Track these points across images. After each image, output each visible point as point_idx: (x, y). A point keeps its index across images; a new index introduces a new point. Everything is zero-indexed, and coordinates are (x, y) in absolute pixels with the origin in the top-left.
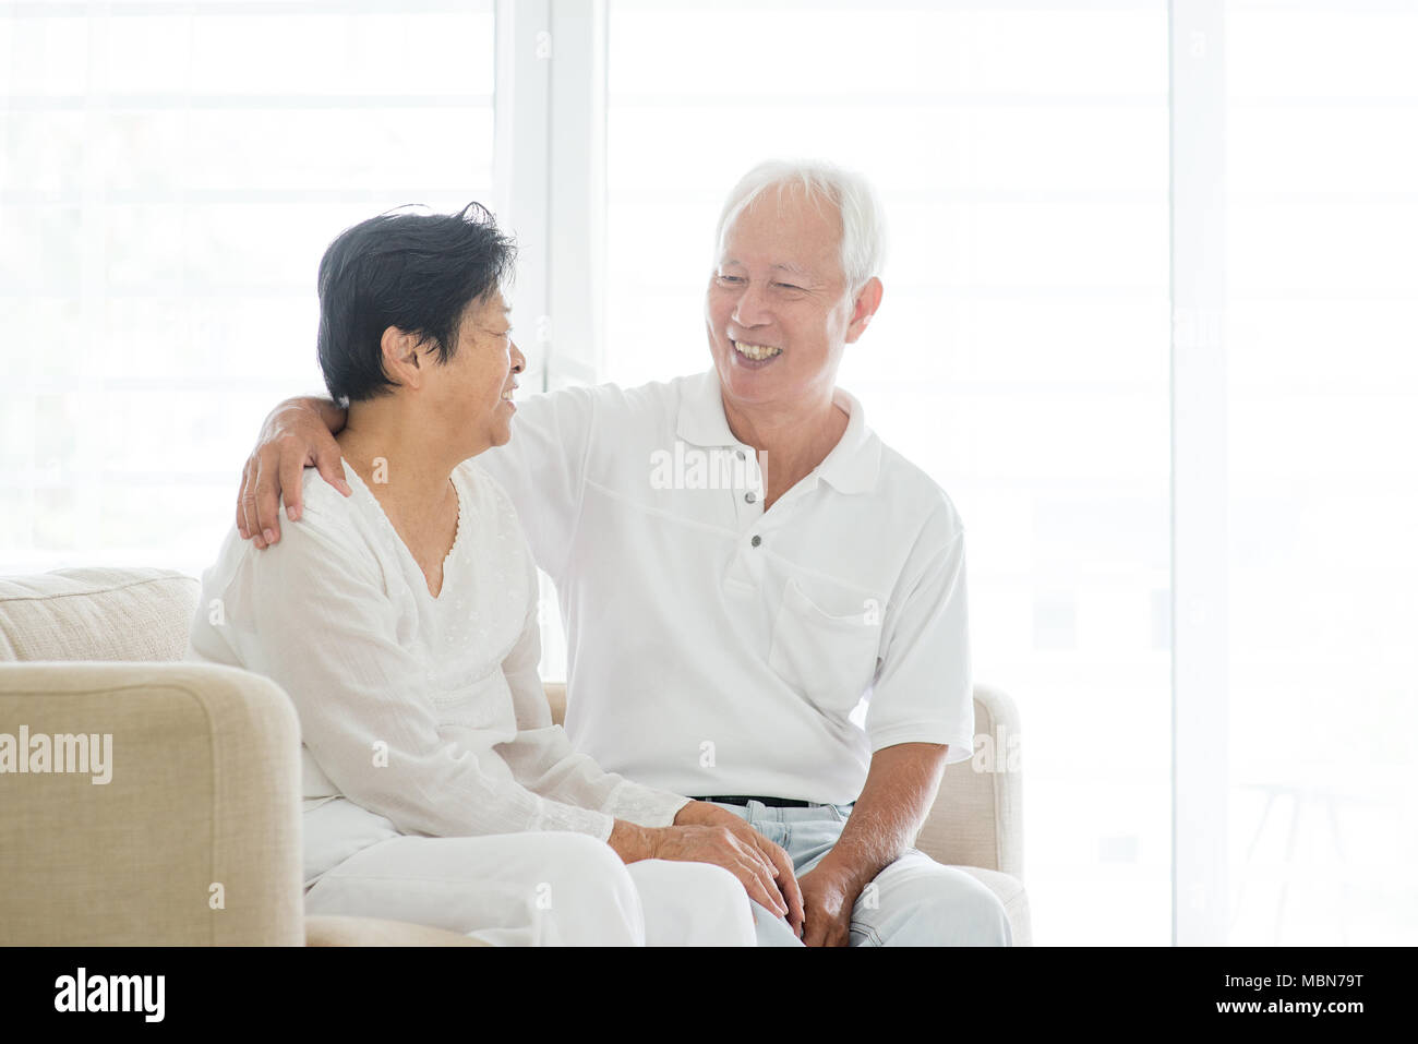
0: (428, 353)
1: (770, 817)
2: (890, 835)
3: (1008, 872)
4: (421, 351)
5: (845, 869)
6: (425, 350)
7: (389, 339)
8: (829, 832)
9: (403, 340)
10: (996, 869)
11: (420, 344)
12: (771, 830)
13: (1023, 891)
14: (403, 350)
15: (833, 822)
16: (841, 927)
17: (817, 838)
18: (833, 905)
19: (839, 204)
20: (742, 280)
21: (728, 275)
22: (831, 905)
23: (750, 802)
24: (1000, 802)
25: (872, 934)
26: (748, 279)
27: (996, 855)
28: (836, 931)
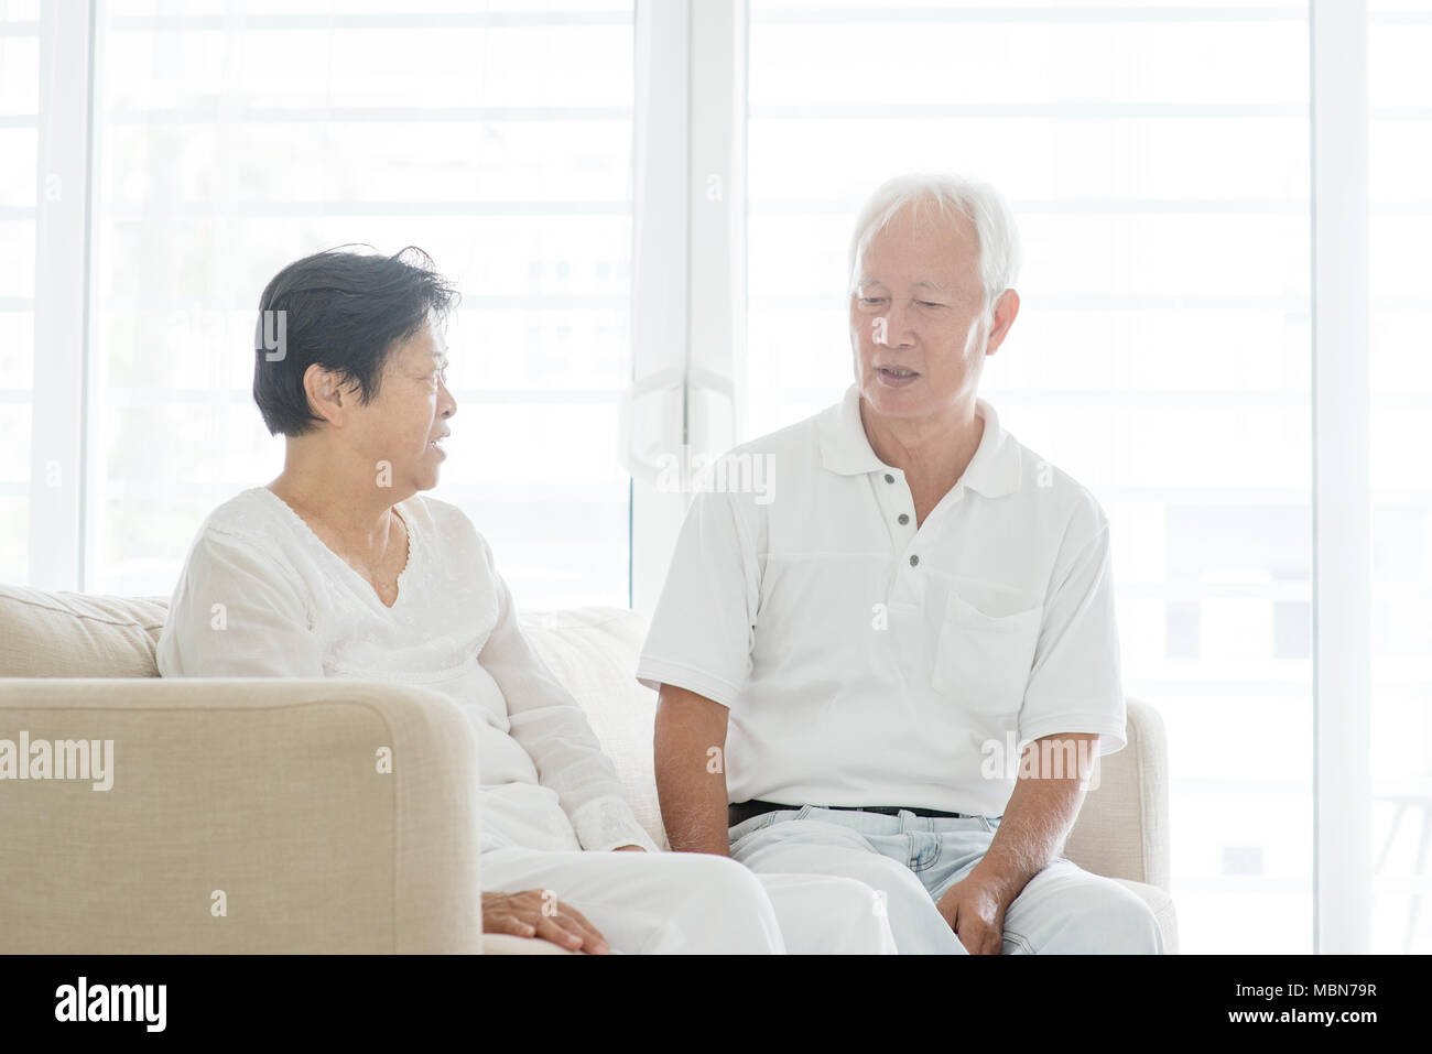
0: (351, 392)
1: (920, 828)
2: (1041, 845)
3: (1154, 884)
4: (344, 390)
5: (998, 879)
6: (348, 390)
7: (312, 376)
8: (979, 842)
9: (326, 378)
10: (1143, 881)
11: (343, 382)
12: (922, 839)
13: (1171, 902)
14: (327, 387)
15: (983, 833)
16: (995, 934)
17: (967, 847)
18: (988, 912)
19: (973, 217)
20: (883, 300)
21: (868, 297)
22: (986, 912)
23: (901, 811)
24: (1146, 816)
25: (1025, 942)
26: (890, 299)
27: (1143, 868)
28: (991, 938)
